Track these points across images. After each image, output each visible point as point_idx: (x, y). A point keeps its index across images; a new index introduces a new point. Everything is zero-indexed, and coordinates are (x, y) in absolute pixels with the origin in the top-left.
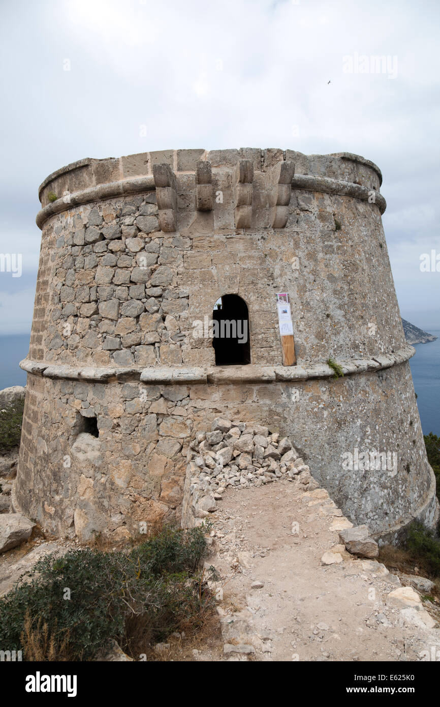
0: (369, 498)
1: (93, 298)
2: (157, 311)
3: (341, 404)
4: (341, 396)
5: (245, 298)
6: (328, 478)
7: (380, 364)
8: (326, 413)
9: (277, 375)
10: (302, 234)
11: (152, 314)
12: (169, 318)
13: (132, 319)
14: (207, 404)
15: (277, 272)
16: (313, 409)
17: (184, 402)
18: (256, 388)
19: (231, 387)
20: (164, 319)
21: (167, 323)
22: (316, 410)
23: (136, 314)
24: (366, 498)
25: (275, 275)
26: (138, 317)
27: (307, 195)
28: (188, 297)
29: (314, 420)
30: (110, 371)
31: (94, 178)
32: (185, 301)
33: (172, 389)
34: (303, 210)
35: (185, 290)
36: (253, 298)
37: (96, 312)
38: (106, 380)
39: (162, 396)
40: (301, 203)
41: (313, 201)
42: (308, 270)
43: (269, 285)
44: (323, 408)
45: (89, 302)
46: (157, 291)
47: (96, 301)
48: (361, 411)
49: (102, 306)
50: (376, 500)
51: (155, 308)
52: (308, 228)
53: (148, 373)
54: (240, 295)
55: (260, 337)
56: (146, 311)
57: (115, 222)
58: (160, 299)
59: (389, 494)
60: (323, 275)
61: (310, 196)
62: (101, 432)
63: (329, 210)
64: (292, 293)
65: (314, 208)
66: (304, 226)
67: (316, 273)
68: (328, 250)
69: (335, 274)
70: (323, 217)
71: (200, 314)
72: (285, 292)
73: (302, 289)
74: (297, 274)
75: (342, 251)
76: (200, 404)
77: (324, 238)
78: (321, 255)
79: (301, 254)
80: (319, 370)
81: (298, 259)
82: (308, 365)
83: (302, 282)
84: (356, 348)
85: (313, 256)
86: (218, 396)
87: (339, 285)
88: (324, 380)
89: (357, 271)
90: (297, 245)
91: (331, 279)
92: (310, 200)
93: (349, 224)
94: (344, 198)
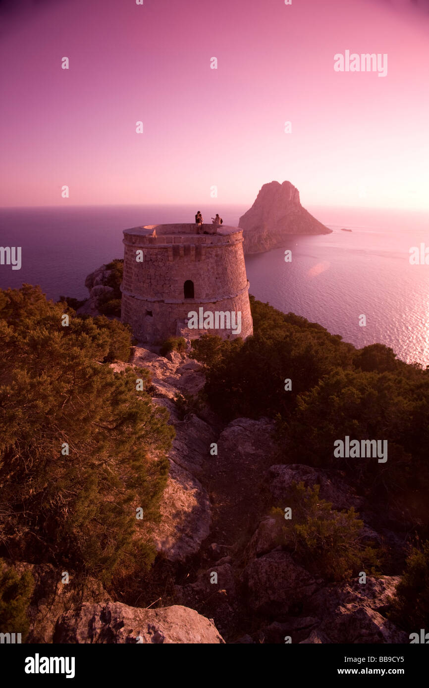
1: (149, 278)
9: (201, 302)
10: (210, 262)
11: (167, 285)
12: (172, 286)
13: (161, 286)
15: (202, 273)
17: (176, 309)
18: (195, 305)
19: (188, 305)
20: (170, 286)
21: (171, 287)
23: (162, 284)
26: (163, 286)
30: (155, 300)
32: (176, 281)
33: (173, 305)
34: (211, 254)
35: (176, 279)
36: (195, 281)
37: (150, 282)
38: (154, 302)
39: (170, 307)
42: (211, 272)
43: (199, 277)
46: (168, 278)
47: (150, 279)
49: (152, 281)
51: (168, 283)
52: (212, 260)
53: (166, 301)
54: (191, 280)
55: (196, 291)
56: (165, 284)
58: (169, 281)
60: (216, 273)
62: (153, 315)
63: (218, 253)
64: (206, 279)
65: (214, 253)
66: (210, 259)
67: (213, 273)
68: (218, 265)
69: (219, 272)
70: (217, 256)
71: (181, 286)
72: (204, 279)
73: (209, 278)
74: (207, 274)
75: (222, 265)
76: (180, 309)
77: (216, 262)
78: (215, 267)
79: (209, 268)
80: (212, 301)
81: (208, 269)
82: (210, 299)
83: (209, 276)
84: (224, 293)
85: (213, 268)
86: (185, 307)
87: (220, 275)
88: (214, 303)
89: (226, 270)
90: (208, 265)
91: (218, 274)
92: (213, 250)
93: (225, 256)
94: (224, 248)
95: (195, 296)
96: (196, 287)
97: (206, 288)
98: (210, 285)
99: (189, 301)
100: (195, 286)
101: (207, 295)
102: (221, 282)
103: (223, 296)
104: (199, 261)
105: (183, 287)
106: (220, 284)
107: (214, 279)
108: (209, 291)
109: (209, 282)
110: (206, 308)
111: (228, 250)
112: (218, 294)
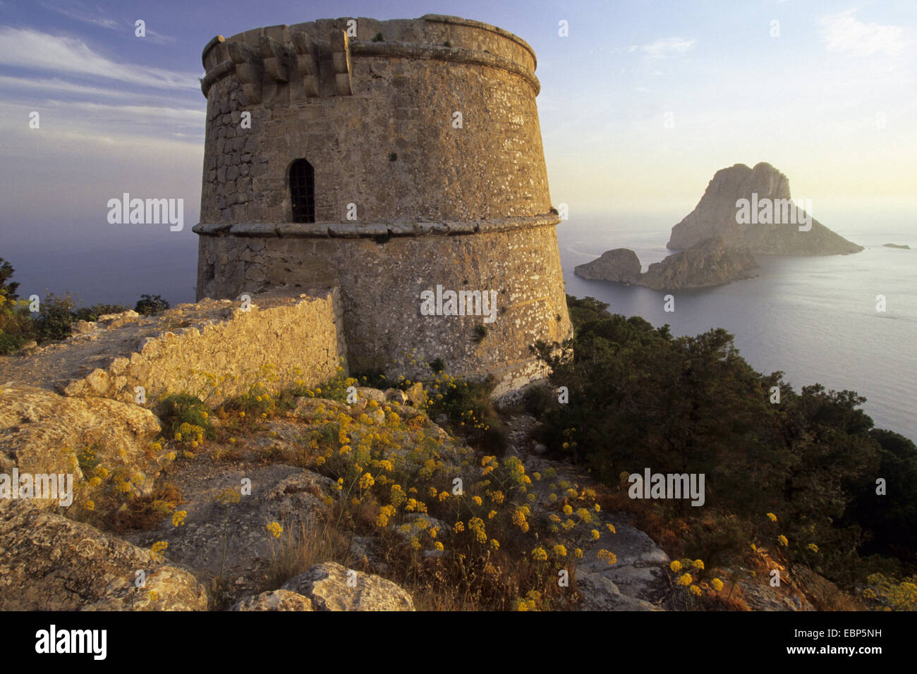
0: (422, 349)
2: (247, 175)
3: (400, 263)
4: (401, 255)
5: (311, 162)
6: (377, 325)
7: (449, 228)
8: (380, 269)
9: (329, 230)
10: (372, 101)
11: (245, 177)
12: (255, 180)
13: (232, 182)
14: (278, 255)
15: (342, 136)
16: (367, 264)
17: (262, 252)
18: (315, 241)
19: (296, 240)
20: (251, 182)
21: (253, 185)
22: (370, 265)
23: (234, 177)
24: (419, 349)
25: (339, 140)
26: (236, 180)
27: (381, 62)
28: (267, 162)
29: (368, 274)
30: (218, 227)
32: (265, 165)
33: (255, 240)
34: (376, 77)
35: (265, 156)
36: (318, 162)
38: (215, 233)
39: (248, 247)
40: (374, 70)
41: (388, 66)
42: (375, 135)
43: (333, 150)
44: (378, 264)
46: (247, 158)
48: (424, 271)
49: (219, 172)
50: (430, 353)
51: (246, 172)
52: (379, 94)
53: (239, 228)
54: (307, 159)
55: (321, 197)
56: (241, 175)
57: (226, 98)
58: (250, 165)
59: (449, 350)
60: (391, 140)
61: (385, 62)
62: (216, 276)
63: (406, 74)
64: (356, 157)
65: (388, 74)
66: (375, 92)
67: (384, 138)
68: (400, 115)
69: (406, 138)
70: (398, 83)
71: (277, 171)
72: (347, 157)
73: (366, 154)
74: (361, 139)
75: (418, 115)
76: (273, 254)
77: (397, 104)
78: (392, 121)
79: (368, 120)
80: (370, 229)
81: (365, 126)
82: (366, 223)
83: (366, 146)
84: (425, 211)
85: (382, 122)
86: (285, 248)
87: (409, 150)
88: (380, 238)
89: (437, 136)
90: (365, 111)
91: (401, 143)
92: (385, 66)
93: (435, 88)
94: (430, 62)
95: (317, 209)
96: (319, 182)
97: (352, 187)
98: (371, 178)
99: (302, 227)
100: (318, 180)
101: (357, 210)
102: (410, 171)
103: (419, 220)
104: (331, 95)
105: (282, 183)
106: (407, 179)
107: (384, 158)
108: (364, 196)
109: (365, 168)
110: (352, 255)
111: (448, 72)
112: (398, 212)
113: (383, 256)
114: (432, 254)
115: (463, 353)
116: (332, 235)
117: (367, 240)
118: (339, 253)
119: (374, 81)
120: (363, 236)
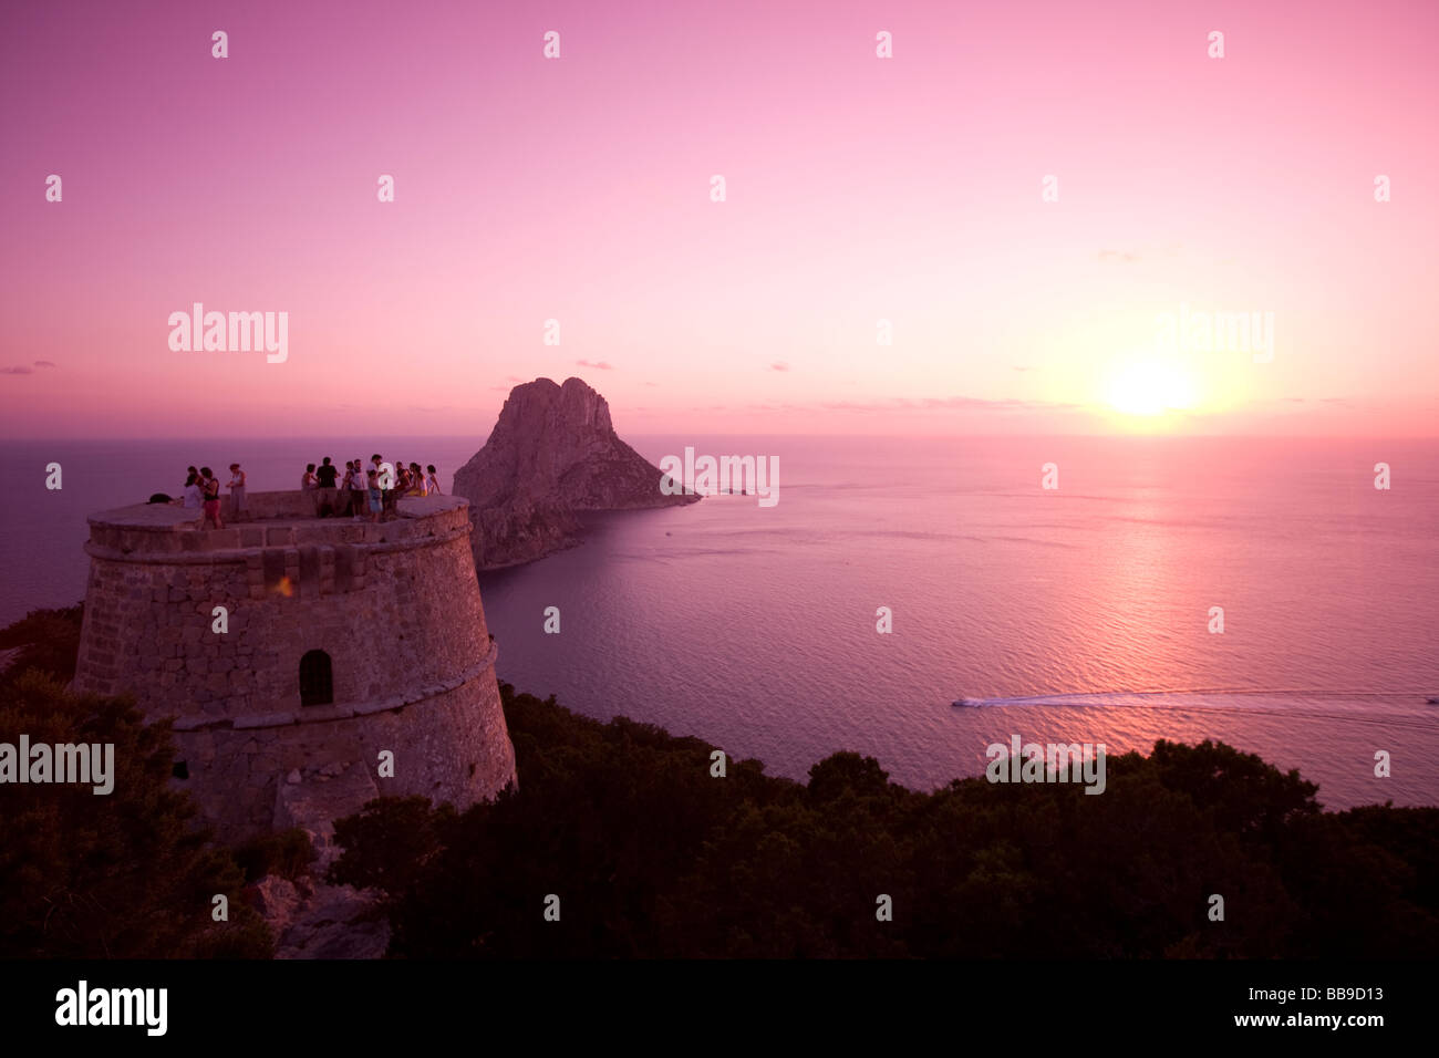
2: (248, 667)
3: (411, 726)
4: (411, 720)
5: (328, 652)
7: (447, 688)
10: (379, 592)
11: (243, 670)
12: (259, 673)
13: (222, 675)
14: (295, 741)
15: (356, 627)
16: (385, 734)
17: (274, 742)
18: (336, 724)
19: (316, 725)
20: (254, 673)
21: (257, 677)
22: (388, 734)
23: (226, 670)
25: (354, 630)
26: (228, 674)
27: (384, 558)
28: (277, 655)
30: (200, 722)
31: (180, 545)
32: (273, 658)
33: (262, 732)
34: (381, 570)
35: (274, 649)
36: (335, 652)
37: (184, 667)
38: (197, 729)
39: (253, 738)
40: (380, 566)
41: (390, 561)
42: (384, 622)
43: (349, 639)
44: (394, 732)
45: (176, 657)
46: (248, 650)
47: (184, 657)
48: (429, 728)
49: (191, 663)
51: (246, 665)
52: (384, 585)
53: (240, 722)
54: (323, 650)
55: (341, 682)
56: (237, 667)
57: (203, 587)
58: (251, 657)
60: (397, 623)
61: (387, 558)
62: (192, 774)
63: (404, 566)
64: (369, 643)
65: (391, 568)
66: (381, 584)
67: (391, 622)
68: (402, 601)
69: (409, 620)
70: (399, 573)
71: (289, 667)
72: (362, 644)
73: (378, 638)
74: (373, 626)
75: (416, 598)
76: (288, 742)
77: (399, 590)
78: (396, 607)
79: (377, 609)
80: (391, 703)
81: (375, 615)
82: (382, 699)
83: (378, 632)
84: (426, 677)
85: (388, 609)
86: (304, 734)
87: (411, 629)
88: (397, 710)
89: (429, 613)
90: (374, 602)
91: (405, 625)
92: (387, 560)
93: (424, 572)
94: (420, 551)
95: (336, 696)
96: (338, 669)
97: (369, 670)
98: (384, 659)
99: (317, 712)
100: (335, 667)
101: (374, 689)
102: (413, 647)
103: (423, 687)
104: (346, 592)
105: (297, 673)
106: (411, 654)
107: (393, 640)
108: (378, 676)
109: (378, 650)
110: (373, 728)
111: (432, 556)
112: (407, 684)
113: (397, 723)
114: (434, 712)
115: (462, 790)
116: (356, 715)
117: (385, 714)
118: (361, 729)
119: (379, 574)
120: (382, 711)
